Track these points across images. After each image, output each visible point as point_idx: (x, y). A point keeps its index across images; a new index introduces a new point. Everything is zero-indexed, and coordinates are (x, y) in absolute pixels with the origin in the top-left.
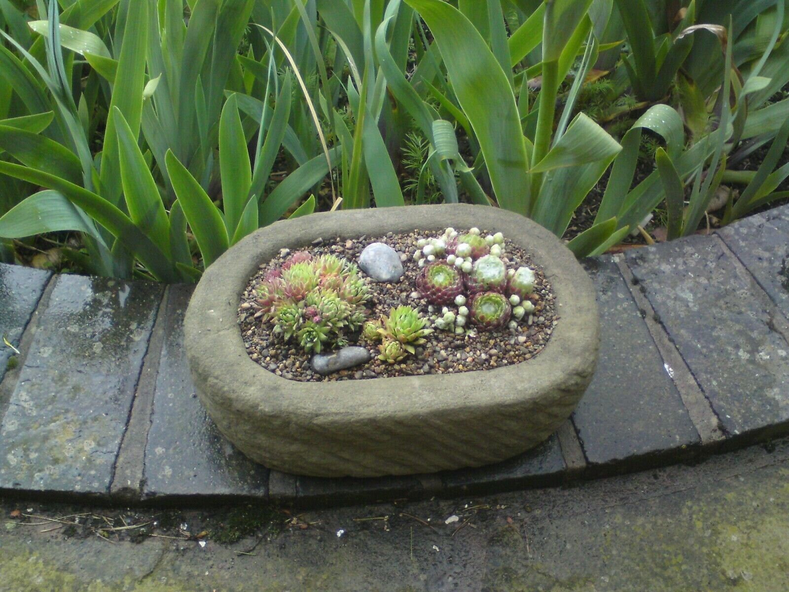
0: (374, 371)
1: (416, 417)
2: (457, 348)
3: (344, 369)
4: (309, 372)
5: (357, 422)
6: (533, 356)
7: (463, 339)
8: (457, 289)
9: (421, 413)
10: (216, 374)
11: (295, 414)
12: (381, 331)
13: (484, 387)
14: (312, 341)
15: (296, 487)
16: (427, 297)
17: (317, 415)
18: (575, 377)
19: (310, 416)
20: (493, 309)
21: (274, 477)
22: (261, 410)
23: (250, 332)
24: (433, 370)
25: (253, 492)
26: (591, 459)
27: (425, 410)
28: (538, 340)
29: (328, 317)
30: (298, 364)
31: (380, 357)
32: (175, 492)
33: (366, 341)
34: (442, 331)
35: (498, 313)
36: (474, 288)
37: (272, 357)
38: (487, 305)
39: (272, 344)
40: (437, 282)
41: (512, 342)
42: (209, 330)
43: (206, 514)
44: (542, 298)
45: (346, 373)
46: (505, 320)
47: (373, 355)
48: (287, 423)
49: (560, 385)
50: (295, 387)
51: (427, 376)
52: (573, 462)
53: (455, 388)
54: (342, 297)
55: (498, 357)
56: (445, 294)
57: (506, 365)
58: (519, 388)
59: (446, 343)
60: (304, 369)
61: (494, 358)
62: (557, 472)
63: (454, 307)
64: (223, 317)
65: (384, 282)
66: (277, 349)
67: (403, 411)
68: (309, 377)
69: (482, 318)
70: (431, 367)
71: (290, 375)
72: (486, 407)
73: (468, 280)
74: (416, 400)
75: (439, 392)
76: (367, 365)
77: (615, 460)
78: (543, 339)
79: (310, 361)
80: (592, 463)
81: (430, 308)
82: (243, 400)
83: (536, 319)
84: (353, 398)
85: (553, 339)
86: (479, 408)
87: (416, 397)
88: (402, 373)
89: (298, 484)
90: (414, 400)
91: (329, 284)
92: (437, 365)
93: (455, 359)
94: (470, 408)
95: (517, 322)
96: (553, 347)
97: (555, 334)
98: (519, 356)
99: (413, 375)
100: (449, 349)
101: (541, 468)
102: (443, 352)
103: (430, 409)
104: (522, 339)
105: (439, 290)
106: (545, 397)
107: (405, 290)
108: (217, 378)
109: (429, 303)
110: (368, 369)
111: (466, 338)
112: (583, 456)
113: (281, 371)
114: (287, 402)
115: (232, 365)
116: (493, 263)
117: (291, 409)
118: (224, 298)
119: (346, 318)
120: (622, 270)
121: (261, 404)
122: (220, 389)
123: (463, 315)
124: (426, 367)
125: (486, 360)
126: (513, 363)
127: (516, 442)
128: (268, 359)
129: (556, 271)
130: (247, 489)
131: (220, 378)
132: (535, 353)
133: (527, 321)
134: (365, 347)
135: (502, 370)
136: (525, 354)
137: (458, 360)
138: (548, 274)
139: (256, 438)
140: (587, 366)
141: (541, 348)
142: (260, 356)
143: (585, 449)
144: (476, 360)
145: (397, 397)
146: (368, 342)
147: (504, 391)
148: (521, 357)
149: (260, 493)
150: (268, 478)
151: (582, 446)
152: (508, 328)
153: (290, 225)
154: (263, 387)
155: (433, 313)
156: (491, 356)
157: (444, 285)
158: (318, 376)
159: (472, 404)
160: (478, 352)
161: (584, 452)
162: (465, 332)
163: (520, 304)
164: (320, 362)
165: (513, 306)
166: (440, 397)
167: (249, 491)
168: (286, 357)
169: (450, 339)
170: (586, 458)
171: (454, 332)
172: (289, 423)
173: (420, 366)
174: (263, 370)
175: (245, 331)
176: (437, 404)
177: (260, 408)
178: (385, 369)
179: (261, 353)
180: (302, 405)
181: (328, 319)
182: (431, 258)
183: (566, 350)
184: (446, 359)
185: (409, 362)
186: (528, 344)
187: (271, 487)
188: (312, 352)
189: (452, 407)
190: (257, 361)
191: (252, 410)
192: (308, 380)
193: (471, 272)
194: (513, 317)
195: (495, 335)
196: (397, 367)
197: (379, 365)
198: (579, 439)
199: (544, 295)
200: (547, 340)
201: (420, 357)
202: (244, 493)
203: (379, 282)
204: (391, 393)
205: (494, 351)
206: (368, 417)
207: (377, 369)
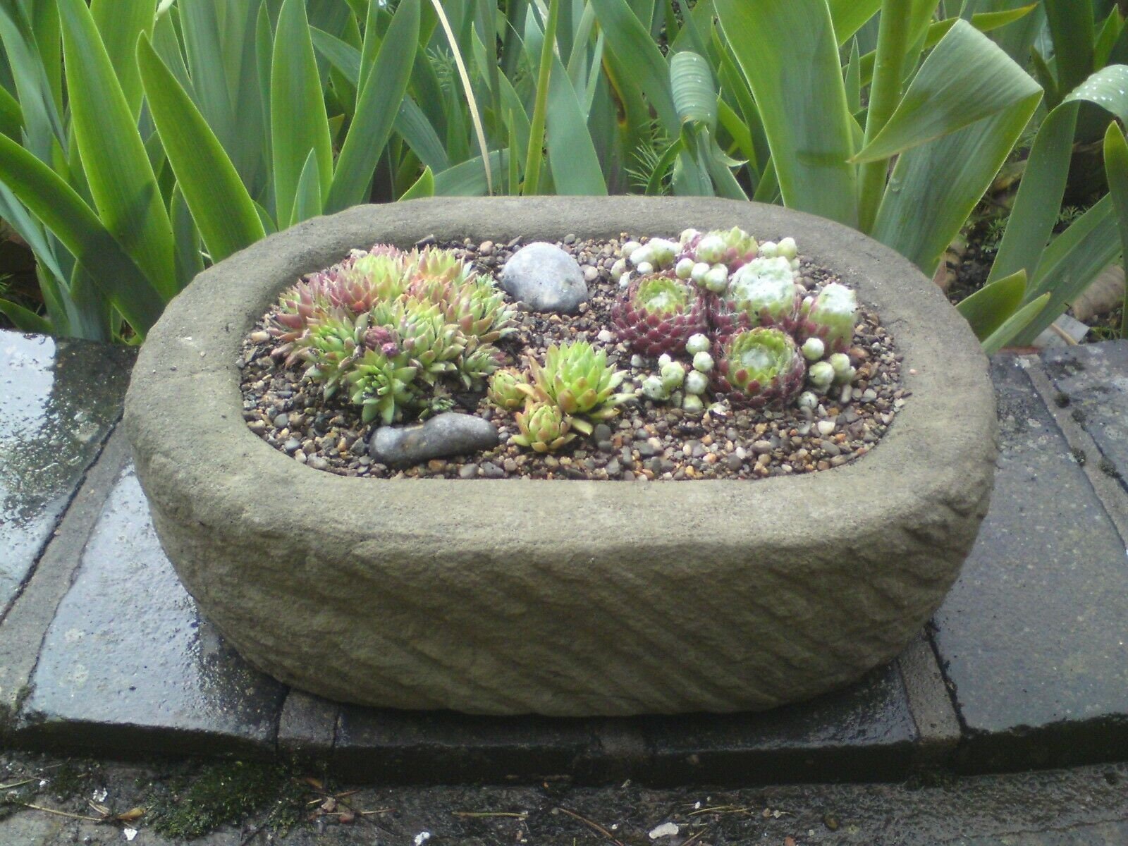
0: (502, 466)
1: (580, 557)
2: (685, 434)
3: (439, 457)
4: (363, 460)
5: (449, 558)
6: (851, 461)
7: (699, 419)
8: (692, 321)
9: (592, 550)
10: (167, 446)
11: (317, 532)
12: (526, 388)
13: (737, 509)
14: (374, 394)
15: (336, 728)
16: (631, 336)
17: (364, 538)
18: (942, 509)
19: (348, 537)
20: (765, 360)
21: (295, 703)
22: (246, 521)
23: (261, 383)
24: (629, 473)
25: (244, 729)
26: (971, 722)
27: (602, 544)
28: (861, 431)
29: (412, 347)
30: (343, 442)
31: (518, 439)
32: (84, 716)
33: (492, 409)
34: (658, 404)
35: (777, 368)
36: (728, 321)
37: (294, 428)
38: (753, 352)
39: (299, 406)
40: (651, 306)
41: (805, 430)
42: (174, 370)
43: (150, 774)
44: (873, 355)
45: (440, 464)
46: (791, 387)
47: (503, 436)
48: (298, 554)
49: (907, 517)
50: (326, 481)
51: (613, 482)
52: (933, 726)
53: (673, 508)
54: (450, 318)
55: (773, 458)
56: (665, 330)
57: (788, 473)
58: (815, 515)
59: (661, 424)
60: (355, 452)
61: (763, 457)
62: (896, 744)
63: (684, 356)
64: (207, 349)
65: (546, 311)
66: (307, 415)
67: (551, 542)
68: (362, 470)
69: (742, 376)
70: (626, 467)
71: (322, 462)
72: (739, 549)
73: (716, 307)
74: (585, 522)
75: (636, 511)
76: (487, 453)
77: (1023, 728)
78: (872, 431)
79: (369, 437)
80: (973, 731)
81: (635, 360)
82: (212, 498)
83: (858, 394)
84: (446, 510)
85: (893, 431)
86: (721, 549)
87: (585, 517)
88: (560, 472)
89: (339, 723)
90: (579, 522)
91: (427, 290)
92: (639, 464)
93: (679, 454)
94: (702, 547)
95: (818, 395)
96: (893, 445)
97: (899, 422)
98: (817, 458)
99: (584, 478)
100: (669, 437)
101: (863, 732)
102: (655, 442)
103: (613, 543)
104: (826, 426)
105: (654, 321)
106: (872, 540)
107: (588, 327)
108: (166, 454)
109: (633, 349)
110: (490, 460)
111: (706, 416)
112: (954, 716)
113: (307, 452)
114: (304, 507)
115: (205, 433)
116: (769, 272)
117: (308, 522)
118: (219, 318)
119: (453, 359)
120: (1035, 382)
121: (247, 508)
122: (168, 478)
123: (703, 372)
124: (614, 466)
125: (746, 461)
126: (804, 471)
127: (807, 654)
128: (285, 431)
129: (905, 313)
130: (232, 723)
131: (173, 454)
132: (853, 455)
133: (838, 398)
134: (489, 419)
135: (778, 480)
136: (831, 456)
137: (684, 457)
138: (887, 316)
139: (241, 596)
140: (968, 487)
141: (867, 447)
142: (270, 426)
143: (959, 701)
144: (723, 460)
145: (542, 514)
146: (497, 410)
147: (780, 519)
148: (822, 460)
149: (259, 733)
150: (280, 704)
151: (952, 694)
152: (796, 405)
153: (378, 211)
154: (259, 476)
155: (641, 369)
156: (757, 454)
157: (665, 311)
158: (382, 467)
159: (707, 539)
160: (729, 445)
161: (957, 707)
162: (705, 407)
163: (825, 357)
164: (386, 438)
165: (810, 363)
166: (638, 522)
167: (237, 728)
168: (322, 430)
169: (671, 417)
170: (961, 720)
171: (682, 406)
172: (304, 553)
173: (600, 461)
174: (265, 448)
175: (249, 380)
176: (628, 534)
177: (244, 515)
178: (525, 463)
179: (272, 420)
180: (334, 514)
181: (414, 352)
182: (644, 267)
183: (922, 451)
184: (659, 453)
185: (577, 453)
186: (839, 436)
187: (283, 723)
188: (378, 422)
189: (660, 542)
190: (260, 433)
191: (227, 522)
192: (360, 475)
193: (724, 291)
194: (809, 384)
195: (768, 415)
196: (550, 461)
197: (513, 456)
198: (946, 679)
199: (878, 352)
200: (882, 435)
201: (602, 443)
202: (226, 730)
203: (535, 309)
204: (531, 507)
205: (763, 444)
206: (474, 548)
207: (510, 463)
